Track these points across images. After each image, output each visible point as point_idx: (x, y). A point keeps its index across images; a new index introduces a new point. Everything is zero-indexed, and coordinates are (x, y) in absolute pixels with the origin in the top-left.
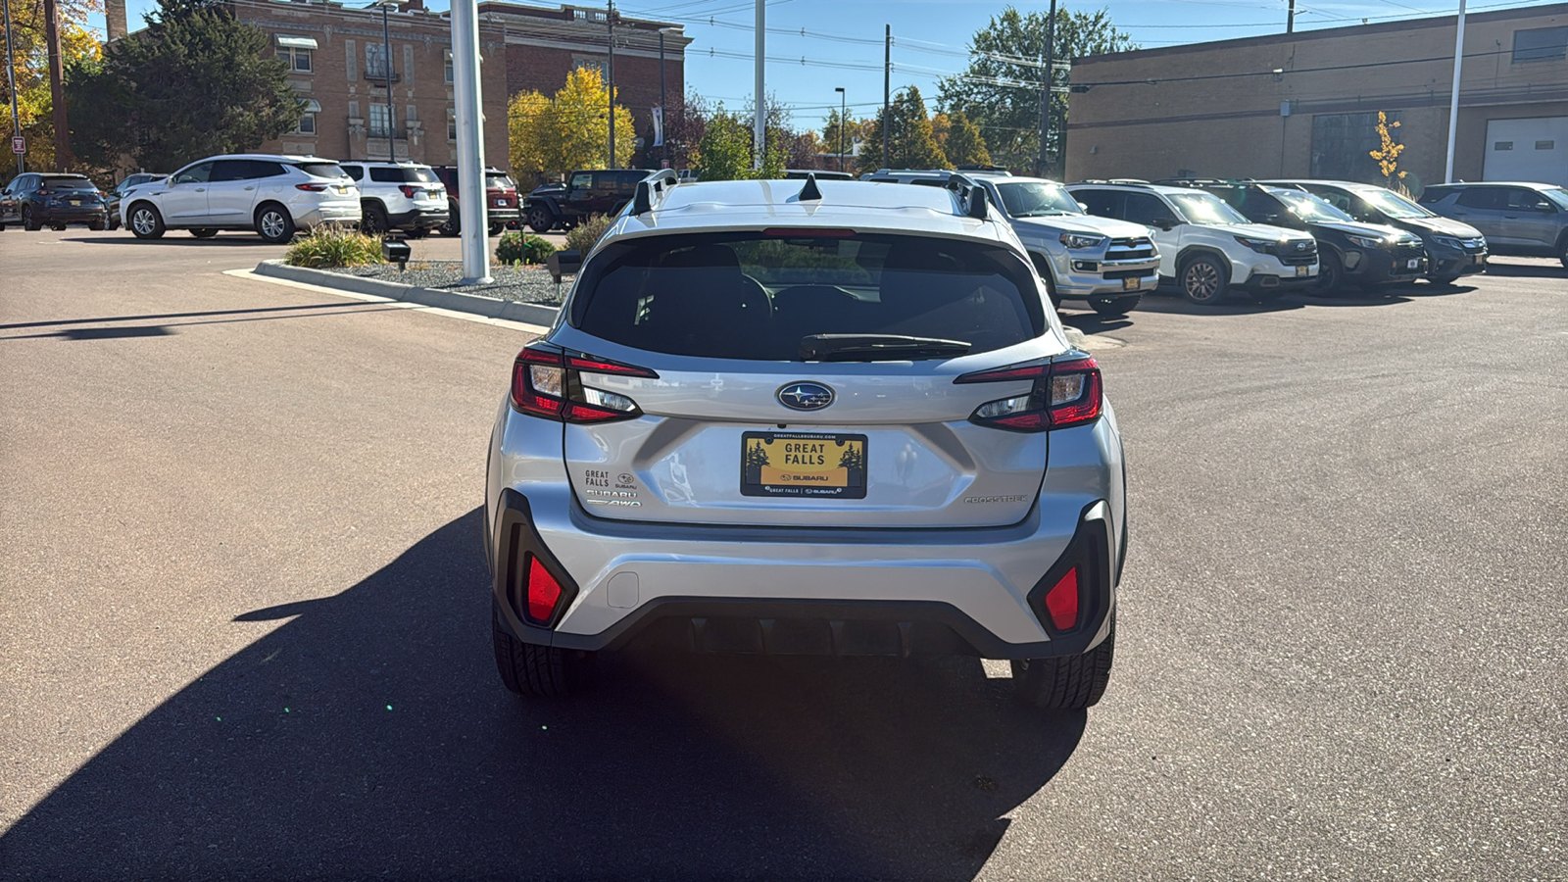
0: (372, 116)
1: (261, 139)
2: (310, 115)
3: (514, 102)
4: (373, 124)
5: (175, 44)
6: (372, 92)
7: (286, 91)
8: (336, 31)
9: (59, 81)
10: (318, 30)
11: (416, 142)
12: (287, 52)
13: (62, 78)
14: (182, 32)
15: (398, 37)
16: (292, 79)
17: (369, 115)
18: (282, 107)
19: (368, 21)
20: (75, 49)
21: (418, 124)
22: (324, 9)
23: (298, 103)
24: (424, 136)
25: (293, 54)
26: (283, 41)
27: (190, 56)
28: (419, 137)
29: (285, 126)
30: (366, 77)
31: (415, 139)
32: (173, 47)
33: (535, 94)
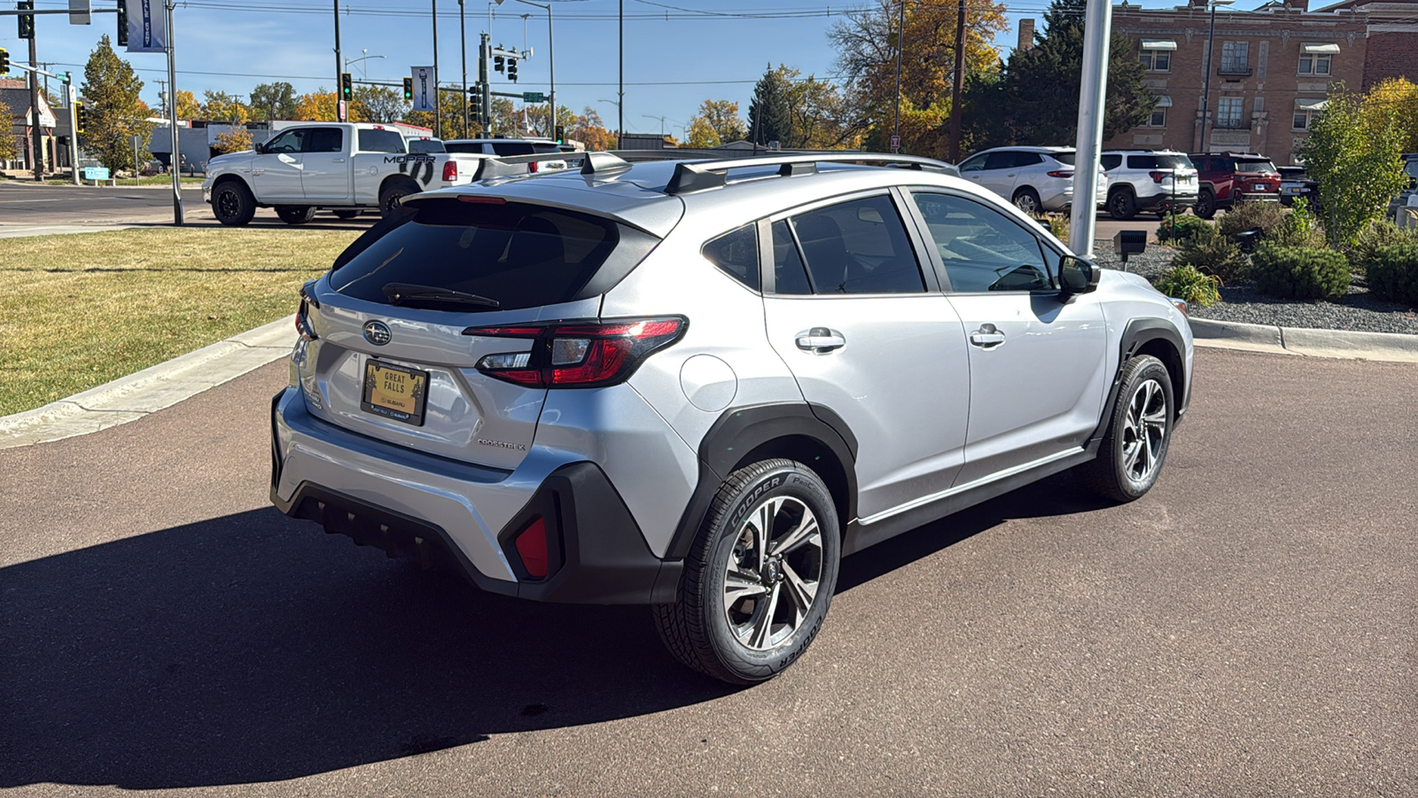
0: (1220, 109)
1: (1113, 132)
2: (1161, 111)
3: (1377, 90)
4: (1220, 116)
5: (1052, 54)
6: (1223, 87)
7: (1141, 89)
8: (1197, 33)
9: (959, 90)
10: (1180, 33)
11: (1259, 132)
12: (1149, 55)
13: (961, 87)
14: (1060, 43)
15: (1256, 34)
16: (1147, 79)
17: (1217, 108)
18: (1136, 104)
19: (1226, 21)
20: (982, 63)
21: (1264, 115)
22: (1188, 14)
23: (1150, 99)
24: (1268, 126)
25: (1154, 56)
26: (1146, 45)
27: (1063, 63)
28: (1263, 126)
29: (1136, 121)
30: (1219, 73)
31: (1259, 128)
32: (1051, 57)
33: (1401, 81)
